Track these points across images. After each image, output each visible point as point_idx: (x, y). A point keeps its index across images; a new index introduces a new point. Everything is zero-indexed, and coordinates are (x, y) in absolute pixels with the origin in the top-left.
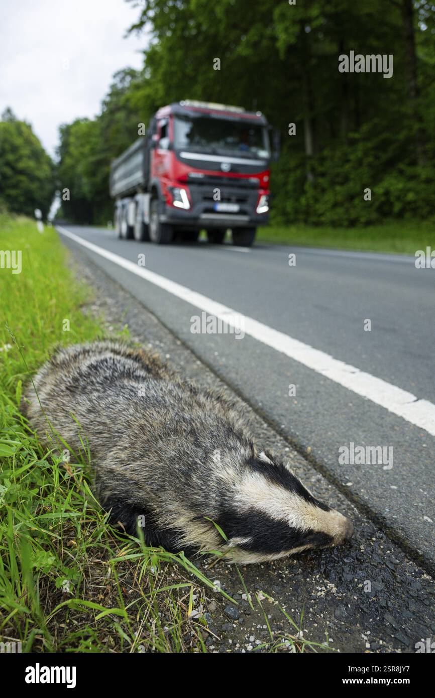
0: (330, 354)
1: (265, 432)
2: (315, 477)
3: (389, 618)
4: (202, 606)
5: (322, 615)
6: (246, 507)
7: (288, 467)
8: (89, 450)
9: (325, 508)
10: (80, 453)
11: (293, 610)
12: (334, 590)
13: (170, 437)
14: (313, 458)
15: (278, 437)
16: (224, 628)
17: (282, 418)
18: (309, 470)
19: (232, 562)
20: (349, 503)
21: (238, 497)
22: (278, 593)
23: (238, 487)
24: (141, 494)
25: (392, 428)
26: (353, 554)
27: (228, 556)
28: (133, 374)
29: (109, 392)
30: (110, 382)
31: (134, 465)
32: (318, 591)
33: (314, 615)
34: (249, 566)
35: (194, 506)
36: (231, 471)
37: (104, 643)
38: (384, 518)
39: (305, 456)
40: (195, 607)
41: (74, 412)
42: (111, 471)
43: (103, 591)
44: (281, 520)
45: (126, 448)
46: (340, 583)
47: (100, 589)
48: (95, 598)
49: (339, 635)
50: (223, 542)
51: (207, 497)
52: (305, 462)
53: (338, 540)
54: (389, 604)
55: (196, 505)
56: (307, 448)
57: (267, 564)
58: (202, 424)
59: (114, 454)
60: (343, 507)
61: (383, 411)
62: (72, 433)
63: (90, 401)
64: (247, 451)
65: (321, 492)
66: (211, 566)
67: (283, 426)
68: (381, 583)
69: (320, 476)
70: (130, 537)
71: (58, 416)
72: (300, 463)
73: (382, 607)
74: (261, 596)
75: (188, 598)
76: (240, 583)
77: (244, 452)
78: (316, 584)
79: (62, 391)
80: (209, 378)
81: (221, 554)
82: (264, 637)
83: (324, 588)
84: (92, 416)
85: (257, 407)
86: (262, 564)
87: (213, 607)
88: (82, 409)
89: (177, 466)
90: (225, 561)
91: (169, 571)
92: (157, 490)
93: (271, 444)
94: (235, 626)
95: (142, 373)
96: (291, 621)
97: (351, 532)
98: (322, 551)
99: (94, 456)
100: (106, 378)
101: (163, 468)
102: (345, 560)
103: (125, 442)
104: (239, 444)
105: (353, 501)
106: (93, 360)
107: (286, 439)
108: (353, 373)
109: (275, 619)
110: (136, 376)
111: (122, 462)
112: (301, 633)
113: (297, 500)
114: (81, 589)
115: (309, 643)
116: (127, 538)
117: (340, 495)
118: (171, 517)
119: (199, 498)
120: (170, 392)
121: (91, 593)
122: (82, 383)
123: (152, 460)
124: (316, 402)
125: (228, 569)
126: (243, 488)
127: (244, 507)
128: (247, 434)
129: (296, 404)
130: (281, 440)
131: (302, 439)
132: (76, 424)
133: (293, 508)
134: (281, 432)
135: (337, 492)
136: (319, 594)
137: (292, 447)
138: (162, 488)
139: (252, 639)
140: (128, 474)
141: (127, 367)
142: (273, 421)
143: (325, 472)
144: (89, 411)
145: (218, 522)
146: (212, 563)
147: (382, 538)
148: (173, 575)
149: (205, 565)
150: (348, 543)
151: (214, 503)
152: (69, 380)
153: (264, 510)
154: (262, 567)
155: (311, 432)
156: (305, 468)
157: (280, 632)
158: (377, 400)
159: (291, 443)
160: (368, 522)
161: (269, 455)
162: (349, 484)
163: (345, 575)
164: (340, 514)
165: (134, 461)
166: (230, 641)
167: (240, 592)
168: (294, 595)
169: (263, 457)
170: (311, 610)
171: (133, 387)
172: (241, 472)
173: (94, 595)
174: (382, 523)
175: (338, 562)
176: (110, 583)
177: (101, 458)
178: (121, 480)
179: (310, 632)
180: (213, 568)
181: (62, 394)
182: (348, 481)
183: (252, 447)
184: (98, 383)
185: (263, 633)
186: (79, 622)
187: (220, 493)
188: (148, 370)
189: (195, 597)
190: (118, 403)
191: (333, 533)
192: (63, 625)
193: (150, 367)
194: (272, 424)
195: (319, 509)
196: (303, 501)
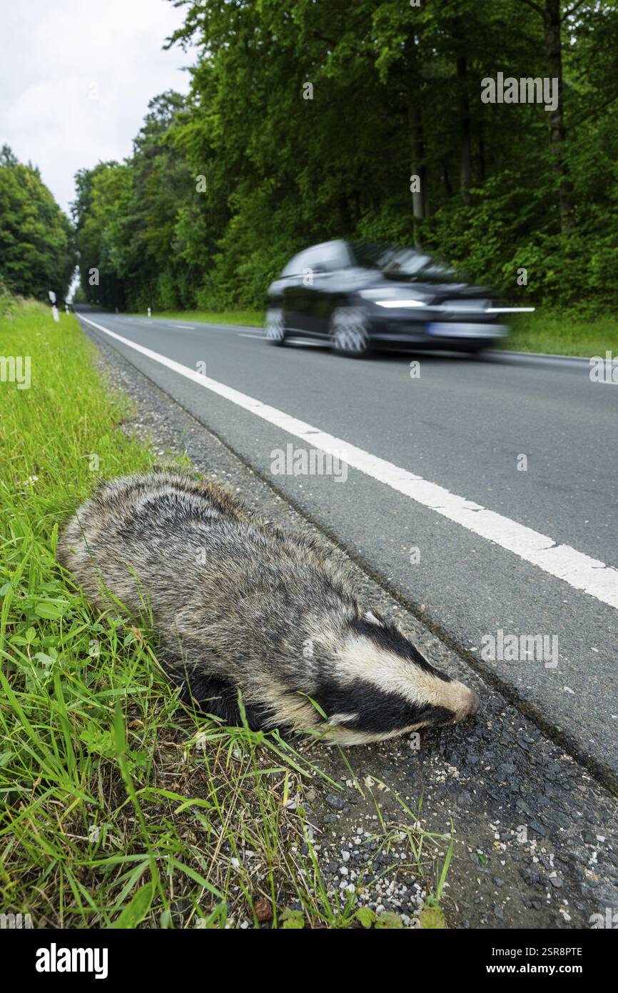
0: (446, 487)
1: (367, 586)
2: (431, 640)
3: (522, 805)
4: (298, 795)
5: (443, 803)
6: (351, 678)
7: (399, 628)
8: (150, 611)
9: (446, 679)
10: (141, 614)
11: (407, 798)
12: (457, 774)
13: (254, 593)
14: (428, 618)
15: (384, 593)
16: (326, 819)
17: (388, 568)
18: (423, 633)
19: (333, 743)
20: (473, 672)
21: (339, 666)
22: (389, 779)
23: (340, 654)
24: (221, 664)
25: (526, 580)
26: (479, 732)
27: (328, 736)
28: (202, 514)
29: (173, 538)
30: (173, 525)
31: (210, 628)
32: (437, 775)
33: (433, 803)
34: (352, 747)
35: (285, 678)
36: (331, 635)
37: (184, 839)
38: (516, 689)
39: (418, 615)
40: (290, 796)
41: (131, 564)
42: (181, 636)
43: (178, 779)
44: (393, 692)
45: (199, 608)
46: (463, 765)
47: (174, 777)
48: (169, 788)
49: (463, 825)
50: (322, 720)
51: (302, 666)
52: (417, 623)
53: (461, 716)
54: (523, 789)
55: (290, 676)
56: (420, 605)
57: (375, 745)
58: (292, 577)
59: (184, 615)
60: (465, 676)
61: (515, 558)
62: (128, 590)
63: (151, 549)
64: (350, 611)
65: (438, 659)
66: (308, 748)
67: (389, 579)
68: (513, 765)
69: (437, 640)
70: (208, 715)
71: (110, 568)
72: (412, 625)
73: (513, 793)
74: (369, 781)
75: (282, 786)
76: (344, 767)
77: (347, 611)
78: (435, 768)
79: (113, 537)
80: (294, 518)
81: (319, 734)
82: (374, 829)
83: (444, 772)
84: (153, 568)
85: (355, 556)
86: (369, 745)
87: (312, 795)
88: (140, 559)
89: (264, 629)
90: (323, 742)
91: (257, 755)
92: (240, 658)
93: (375, 601)
94: (339, 817)
95: (213, 513)
96: (406, 810)
97: (476, 706)
98: (441, 729)
99: (157, 618)
100: (168, 520)
101: (246, 632)
102: (469, 739)
103: (197, 600)
104: (339, 602)
105: (477, 669)
106: (150, 496)
107: (394, 595)
108: (477, 511)
109: (387, 808)
110: (206, 518)
111: (194, 625)
112: (419, 824)
113: (412, 669)
114: (151, 778)
115: (429, 835)
116: (204, 716)
117: (461, 663)
118: (257, 691)
119: (292, 668)
120: (251, 537)
121: (163, 782)
122: (137, 527)
123: (232, 621)
124: (430, 549)
125: (328, 751)
126: (346, 654)
127: (348, 677)
128: (347, 588)
129: (405, 551)
130: (386, 596)
131: (414, 595)
132: (133, 578)
133: (408, 679)
134: (386, 586)
135: (459, 659)
136: (438, 779)
137: (402, 605)
138: (247, 656)
139: (360, 831)
140: (203, 640)
141: (194, 505)
142: (377, 572)
143: (443, 635)
144: (150, 563)
145: (315, 697)
146: (308, 745)
147: (513, 713)
148: (261, 759)
149: (299, 747)
150: (472, 719)
151: (310, 674)
152: (120, 523)
153: (372, 681)
154: (369, 749)
155: (426, 586)
156: (418, 630)
157: (393, 822)
158: (507, 544)
159: (400, 600)
160: (496, 695)
161: (376, 615)
162: (473, 649)
163: (469, 756)
164: (462, 685)
165: (209, 623)
166: (334, 834)
167: (344, 778)
168: (408, 781)
169: (370, 617)
170: (430, 797)
171: (204, 531)
172: (343, 636)
173: (167, 784)
174: (513, 695)
175: (461, 742)
176: (186, 770)
177: (166, 621)
178: (194, 646)
179: (428, 822)
180: (310, 750)
181: (113, 540)
182: (472, 645)
183: (355, 605)
184: (158, 526)
185: (372, 824)
186: (150, 816)
187: (318, 661)
188: (221, 510)
189: (290, 784)
190: (186, 552)
191: (454, 708)
192: (132, 819)
193: (223, 505)
194: (375, 575)
195: (438, 679)
196: (420, 670)
